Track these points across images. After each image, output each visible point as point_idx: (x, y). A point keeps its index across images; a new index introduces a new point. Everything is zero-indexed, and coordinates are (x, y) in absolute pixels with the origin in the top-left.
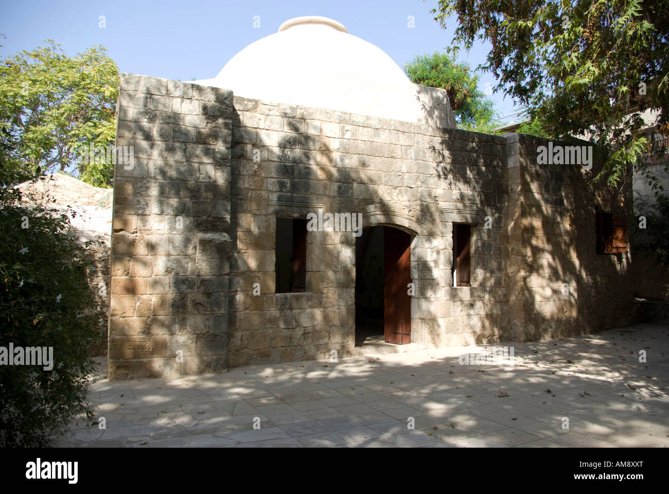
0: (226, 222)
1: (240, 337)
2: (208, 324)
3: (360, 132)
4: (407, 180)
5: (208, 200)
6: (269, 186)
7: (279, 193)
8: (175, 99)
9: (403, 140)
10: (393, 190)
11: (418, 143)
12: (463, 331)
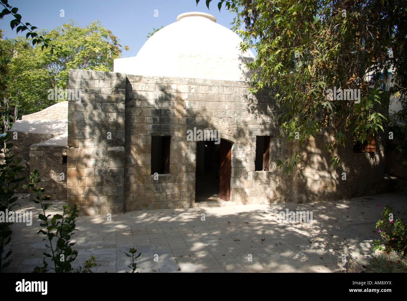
0: (123, 141)
1: (132, 197)
2: (114, 191)
3: (200, 88)
4: (228, 114)
5: (113, 131)
6: (148, 121)
7: (153, 124)
8: (96, 81)
9: (226, 91)
10: (220, 120)
11: (236, 92)
12: (261, 196)
